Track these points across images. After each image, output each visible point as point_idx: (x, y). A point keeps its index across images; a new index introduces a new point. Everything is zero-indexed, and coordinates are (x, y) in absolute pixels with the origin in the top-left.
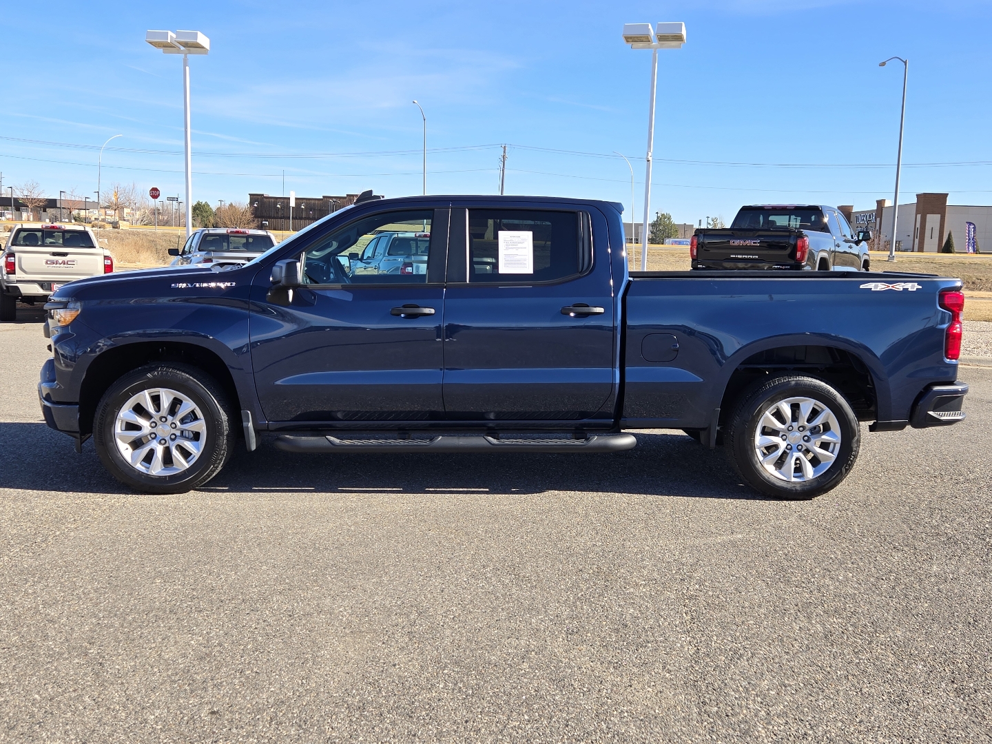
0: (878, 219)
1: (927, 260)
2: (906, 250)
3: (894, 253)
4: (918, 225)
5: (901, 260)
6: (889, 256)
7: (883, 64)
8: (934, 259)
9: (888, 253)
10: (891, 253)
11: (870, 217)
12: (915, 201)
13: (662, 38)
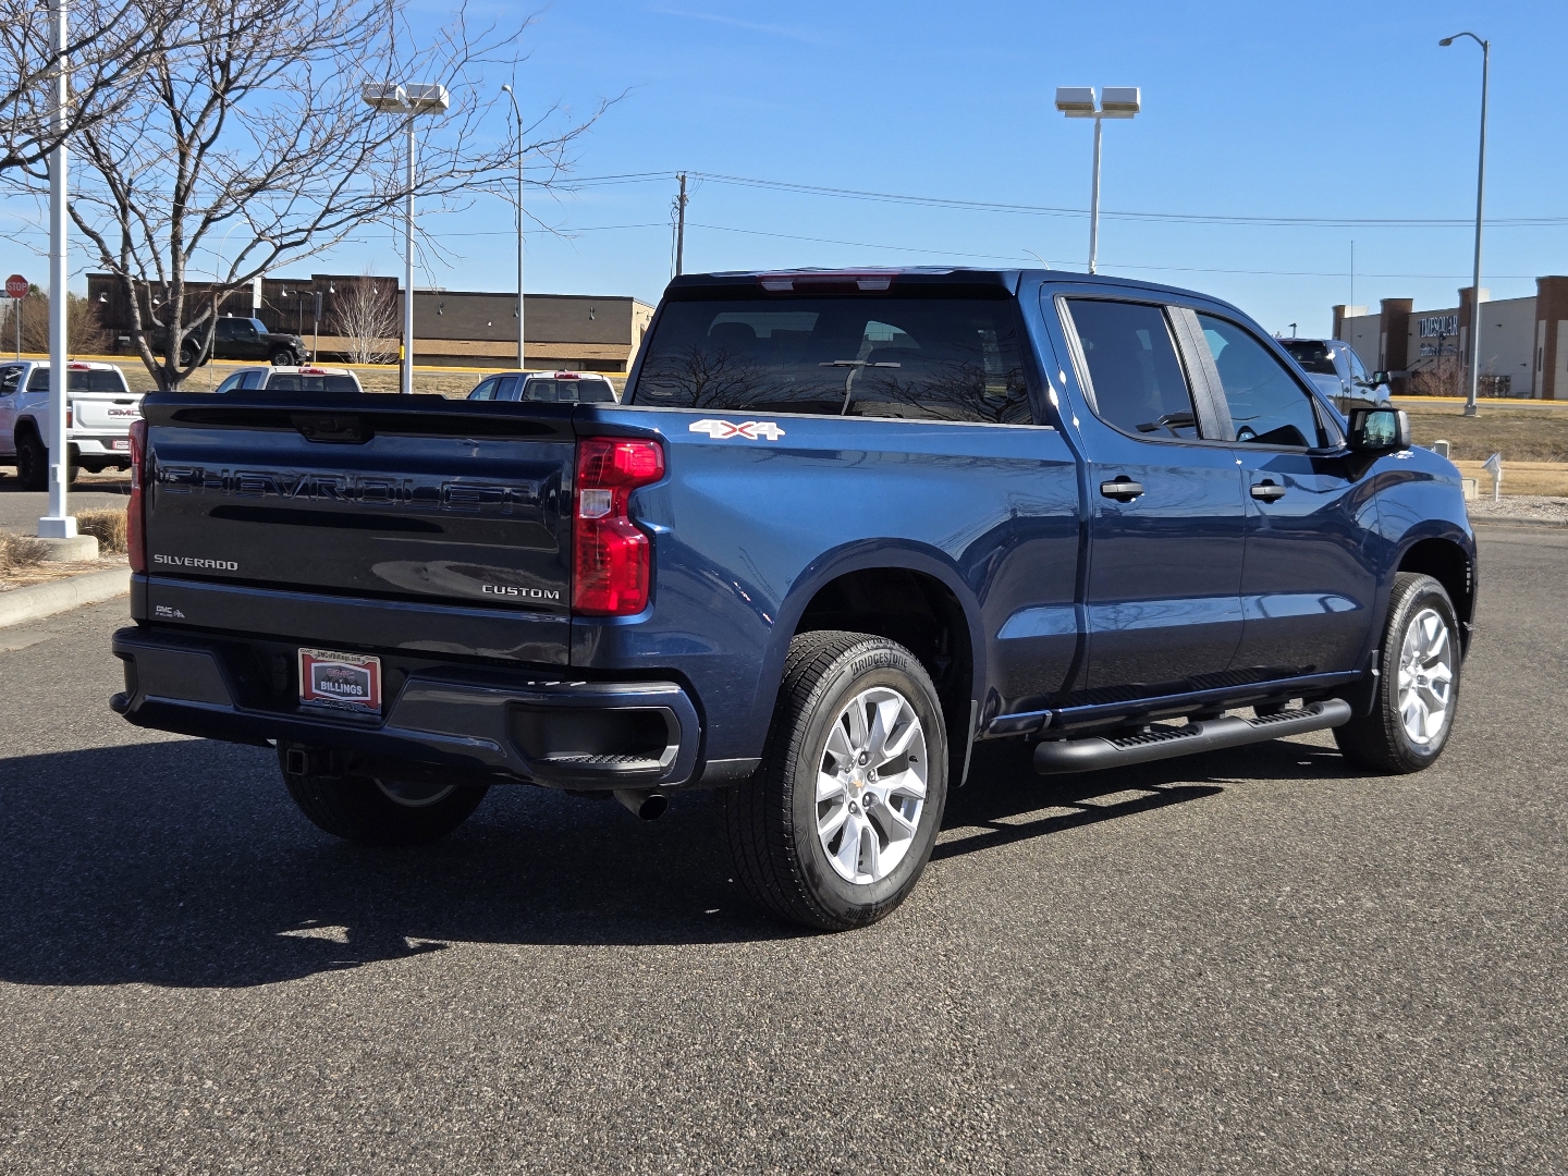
0: (1464, 329)
1: (1536, 414)
2: (1519, 396)
3: (1476, 401)
4: (1542, 343)
5: (1488, 413)
6: (1466, 407)
7: (1447, 42)
8: (1549, 412)
9: (1465, 400)
10: (1470, 401)
11: (1448, 324)
12: (1533, 291)
13: (1110, 107)
